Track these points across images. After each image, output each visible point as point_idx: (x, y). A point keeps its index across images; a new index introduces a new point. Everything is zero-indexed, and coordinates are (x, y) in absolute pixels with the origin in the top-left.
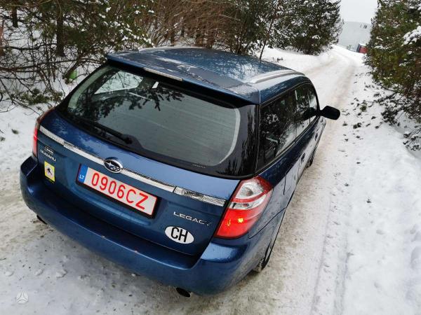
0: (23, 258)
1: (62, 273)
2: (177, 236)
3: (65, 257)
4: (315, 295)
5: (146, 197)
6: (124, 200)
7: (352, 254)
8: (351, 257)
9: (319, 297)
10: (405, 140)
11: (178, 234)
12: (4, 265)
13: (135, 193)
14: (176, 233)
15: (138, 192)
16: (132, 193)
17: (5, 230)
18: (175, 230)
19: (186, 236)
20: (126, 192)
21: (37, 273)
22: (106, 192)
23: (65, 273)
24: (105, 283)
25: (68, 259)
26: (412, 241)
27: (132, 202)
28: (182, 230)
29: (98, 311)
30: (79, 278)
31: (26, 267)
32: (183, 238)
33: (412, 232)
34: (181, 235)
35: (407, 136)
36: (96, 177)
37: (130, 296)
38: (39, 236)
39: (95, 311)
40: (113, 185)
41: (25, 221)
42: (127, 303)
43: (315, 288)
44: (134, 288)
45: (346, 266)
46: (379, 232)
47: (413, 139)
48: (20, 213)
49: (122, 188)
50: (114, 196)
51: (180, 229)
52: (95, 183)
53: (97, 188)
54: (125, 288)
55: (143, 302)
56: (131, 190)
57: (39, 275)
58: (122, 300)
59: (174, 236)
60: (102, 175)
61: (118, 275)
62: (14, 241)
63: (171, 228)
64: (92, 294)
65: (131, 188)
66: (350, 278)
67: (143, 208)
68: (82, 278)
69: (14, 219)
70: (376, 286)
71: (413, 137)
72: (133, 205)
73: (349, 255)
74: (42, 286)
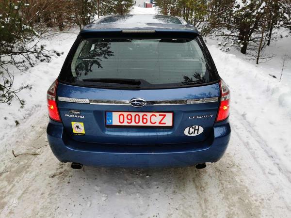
0: (70, 201)
1: (105, 196)
2: (192, 132)
3: (96, 187)
4: (243, 142)
5: (165, 116)
6: (149, 124)
7: (246, 114)
8: (246, 116)
9: (248, 142)
10: (220, 48)
11: (193, 130)
12: (62, 212)
13: (155, 116)
14: (192, 130)
15: (157, 114)
16: (153, 117)
17: (37, 191)
18: (191, 128)
19: (198, 130)
20: (148, 118)
21: (88, 205)
22: (133, 124)
23: (106, 196)
24: (135, 189)
25: (99, 188)
26: (271, 95)
27: (155, 123)
28: (195, 127)
29: (148, 206)
30: (117, 194)
31: (77, 205)
32: (196, 132)
33: (268, 90)
34: (195, 130)
35: (220, 45)
36: (122, 117)
37: (158, 188)
38: (66, 184)
39: (147, 207)
40: (137, 117)
41: (45, 180)
42: (160, 193)
43: (241, 139)
44: (155, 183)
45: (247, 121)
46: (248, 98)
47: (224, 46)
48: (36, 176)
49: (145, 117)
50: (141, 124)
51: (194, 127)
52: (122, 121)
53: (125, 124)
54: (151, 185)
55: (167, 188)
56: (151, 116)
57: (90, 205)
58: (156, 192)
59: (190, 132)
60: (125, 114)
61: (139, 181)
62: (51, 194)
63: (188, 128)
64: (135, 199)
65: (152, 114)
66: (255, 126)
67: (165, 124)
68: (119, 193)
69: (36, 181)
70: (271, 123)
71: (224, 44)
72: (157, 124)
73: (243, 115)
74: (99, 210)
